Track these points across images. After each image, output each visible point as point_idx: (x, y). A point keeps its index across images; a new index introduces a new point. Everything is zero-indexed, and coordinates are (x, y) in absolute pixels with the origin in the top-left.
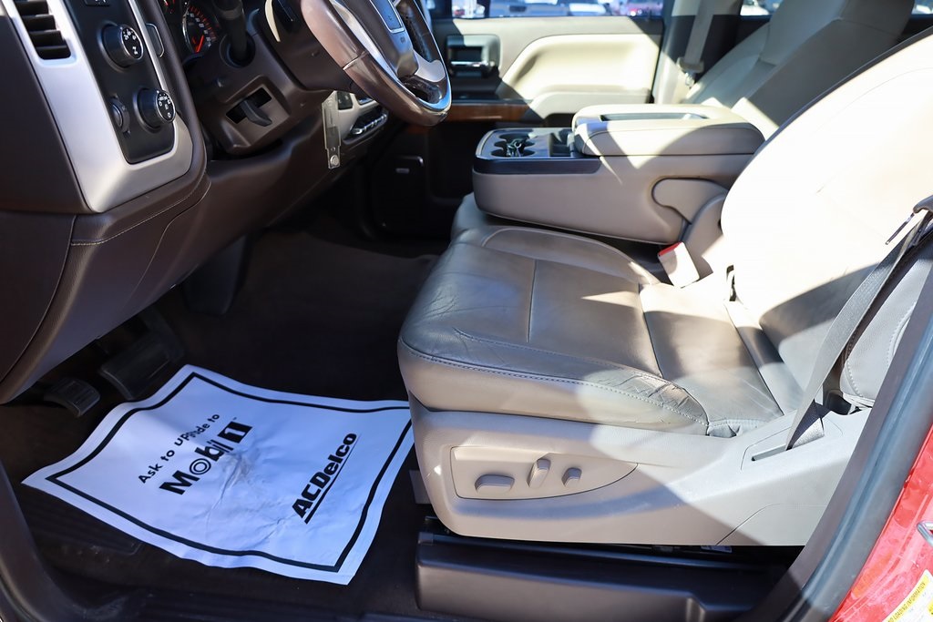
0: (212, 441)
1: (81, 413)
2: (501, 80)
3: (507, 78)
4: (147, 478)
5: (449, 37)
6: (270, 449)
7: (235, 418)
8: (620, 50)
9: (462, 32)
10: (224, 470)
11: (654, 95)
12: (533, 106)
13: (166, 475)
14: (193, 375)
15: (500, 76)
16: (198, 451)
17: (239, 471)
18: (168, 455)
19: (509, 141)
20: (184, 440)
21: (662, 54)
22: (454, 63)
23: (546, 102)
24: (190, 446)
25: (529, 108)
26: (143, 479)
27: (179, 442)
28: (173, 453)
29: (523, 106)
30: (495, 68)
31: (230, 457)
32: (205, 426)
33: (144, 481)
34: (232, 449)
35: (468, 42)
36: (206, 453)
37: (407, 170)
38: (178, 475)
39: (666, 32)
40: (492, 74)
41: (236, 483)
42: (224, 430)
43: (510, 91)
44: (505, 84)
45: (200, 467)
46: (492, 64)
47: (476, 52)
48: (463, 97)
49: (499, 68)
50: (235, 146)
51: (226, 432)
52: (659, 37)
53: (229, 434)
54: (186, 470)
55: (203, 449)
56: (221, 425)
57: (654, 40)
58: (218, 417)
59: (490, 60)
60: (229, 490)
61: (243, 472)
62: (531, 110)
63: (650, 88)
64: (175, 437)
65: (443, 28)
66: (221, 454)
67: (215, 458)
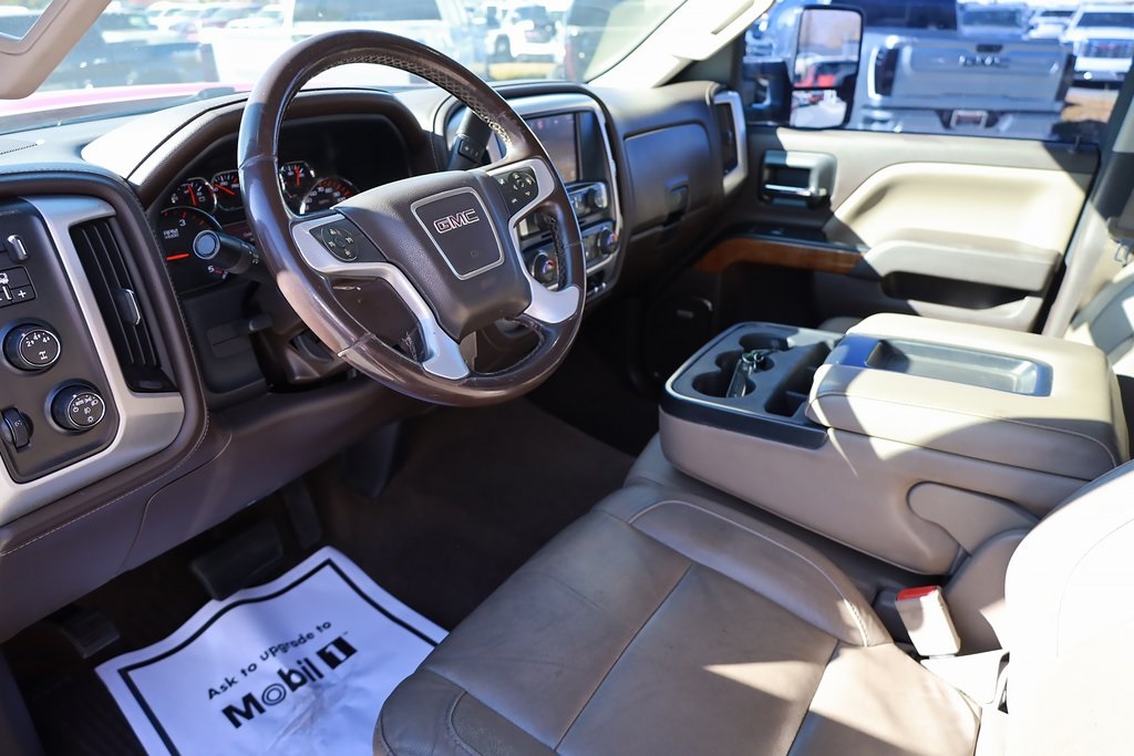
0: (307, 660)
1: (85, 656)
2: (833, 214)
3: (842, 212)
4: (217, 693)
5: (769, 152)
6: (359, 690)
7: (346, 633)
8: (1020, 192)
9: (786, 147)
10: (295, 708)
11: (1067, 262)
12: (869, 257)
13: (234, 697)
14: (329, 562)
15: (832, 208)
16: (280, 673)
17: (308, 715)
18: (249, 669)
19: (748, 350)
20: (270, 655)
21: (1090, 207)
22: (769, 186)
23: (890, 254)
24: (275, 664)
25: (862, 258)
26: (212, 693)
27: (265, 656)
28: (255, 666)
29: (855, 254)
30: (827, 199)
31: (310, 690)
32: (310, 636)
33: (211, 697)
34: (321, 676)
35: (792, 161)
36: (286, 678)
37: (690, 315)
38: (248, 699)
39: (1101, 171)
40: (822, 206)
41: (295, 733)
42: (326, 648)
43: (844, 232)
44: (839, 222)
45: (274, 695)
46: (823, 192)
47: (801, 176)
48: (776, 232)
49: (832, 198)
50: (298, 378)
51: (328, 650)
52: (1088, 178)
53: (331, 654)
54: (258, 696)
55: (286, 671)
56: (324, 640)
57: (1078, 183)
58: (329, 625)
59: (820, 185)
60: (284, 739)
61: (312, 719)
62: (865, 262)
63: (1062, 252)
64: (262, 648)
65: (760, 139)
66: (303, 682)
67: (294, 687)
